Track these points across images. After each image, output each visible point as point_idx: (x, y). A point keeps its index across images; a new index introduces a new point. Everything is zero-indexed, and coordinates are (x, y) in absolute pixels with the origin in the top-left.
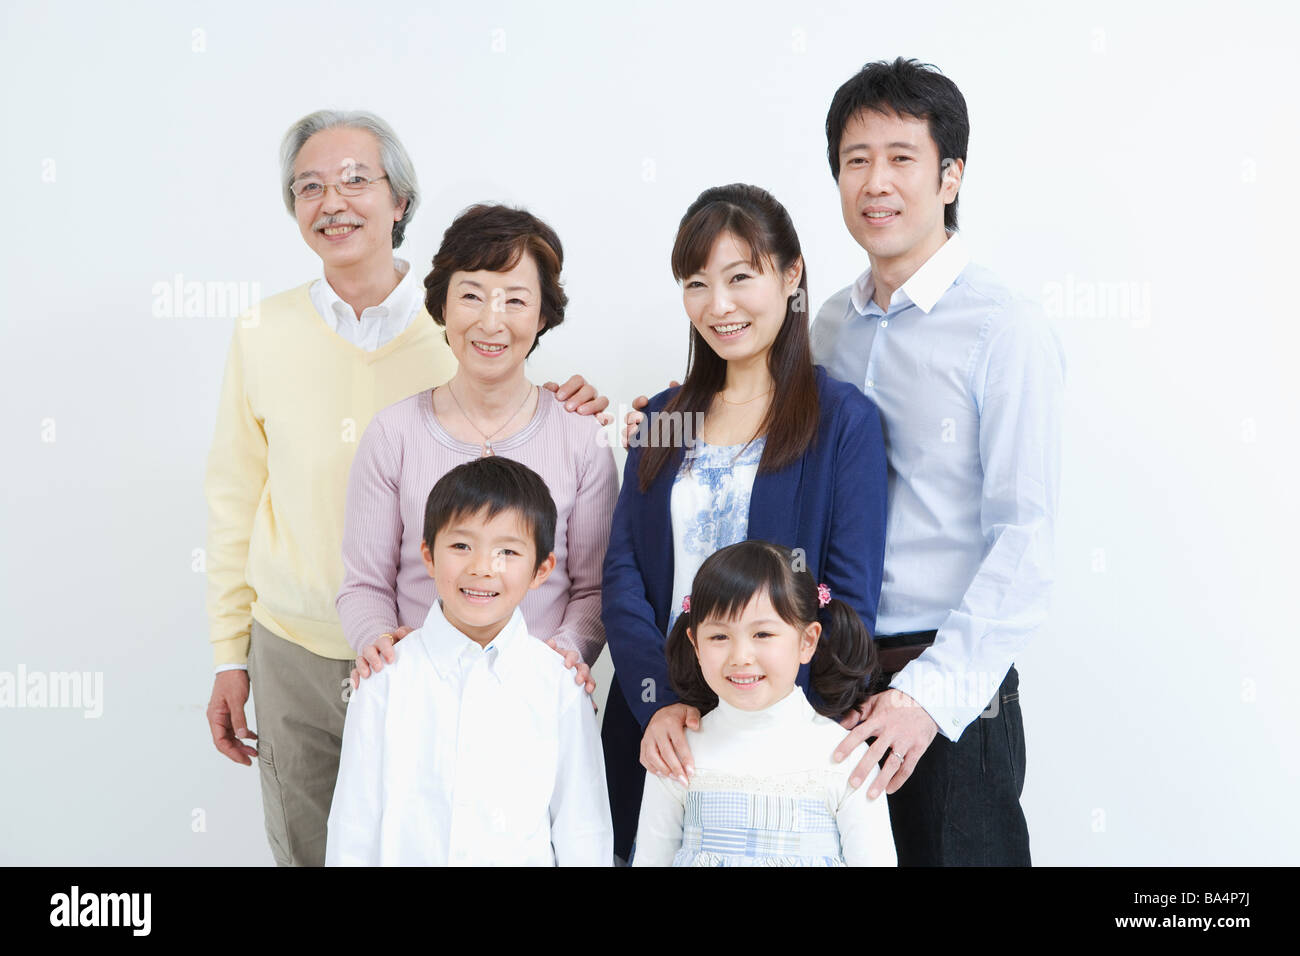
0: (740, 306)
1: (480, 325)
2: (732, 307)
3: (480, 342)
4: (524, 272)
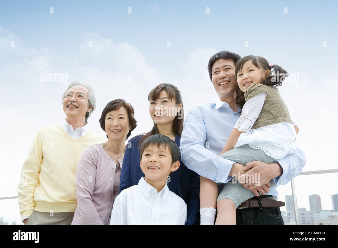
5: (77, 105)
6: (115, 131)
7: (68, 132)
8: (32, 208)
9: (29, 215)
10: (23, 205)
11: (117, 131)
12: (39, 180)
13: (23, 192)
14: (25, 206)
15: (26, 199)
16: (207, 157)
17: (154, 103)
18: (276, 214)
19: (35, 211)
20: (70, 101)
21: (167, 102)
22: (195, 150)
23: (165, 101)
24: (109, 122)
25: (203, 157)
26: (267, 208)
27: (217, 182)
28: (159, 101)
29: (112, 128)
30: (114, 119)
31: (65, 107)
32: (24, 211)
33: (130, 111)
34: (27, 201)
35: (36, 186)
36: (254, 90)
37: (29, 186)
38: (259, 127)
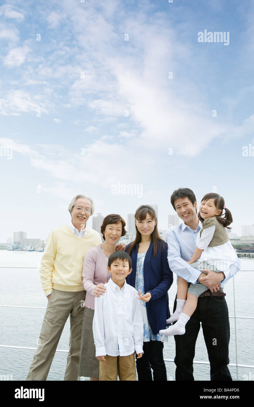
0: (149, 227)
1: (112, 234)
2: (147, 227)
3: (112, 237)
4: (120, 225)
5: (85, 217)
6: (113, 238)
7: (75, 233)
8: (52, 287)
9: (51, 292)
10: (46, 285)
11: (114, 238)
12: (53, 266)
13: (45, 276)
14: (47, 285)
15: (47, 281)
16: (185, 266)
17: (141, 222)
18: (221, 299)
19: (54, 289)
20: (81, 214)
21: (151, 222)
22: (178, 261)
23: (149, 222)
24: (110, 231)
25: (182, 266)
26: (215, 297)
27: (189, 282)
28: (145, 221)
29: (112, 236)
30: (114, 229)
31: (76, 217)
32: (48, 289)
33: (124, 224)
34: (48, 282)
35: (52, 271)
36: (208, 223)
37: (48, 272)
38: (212, 246)
